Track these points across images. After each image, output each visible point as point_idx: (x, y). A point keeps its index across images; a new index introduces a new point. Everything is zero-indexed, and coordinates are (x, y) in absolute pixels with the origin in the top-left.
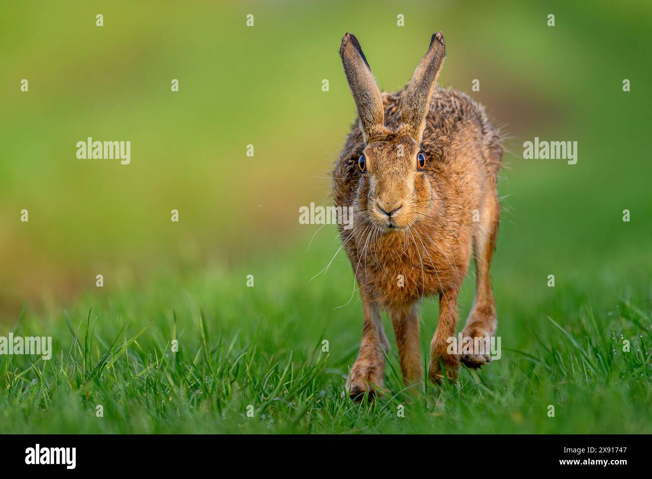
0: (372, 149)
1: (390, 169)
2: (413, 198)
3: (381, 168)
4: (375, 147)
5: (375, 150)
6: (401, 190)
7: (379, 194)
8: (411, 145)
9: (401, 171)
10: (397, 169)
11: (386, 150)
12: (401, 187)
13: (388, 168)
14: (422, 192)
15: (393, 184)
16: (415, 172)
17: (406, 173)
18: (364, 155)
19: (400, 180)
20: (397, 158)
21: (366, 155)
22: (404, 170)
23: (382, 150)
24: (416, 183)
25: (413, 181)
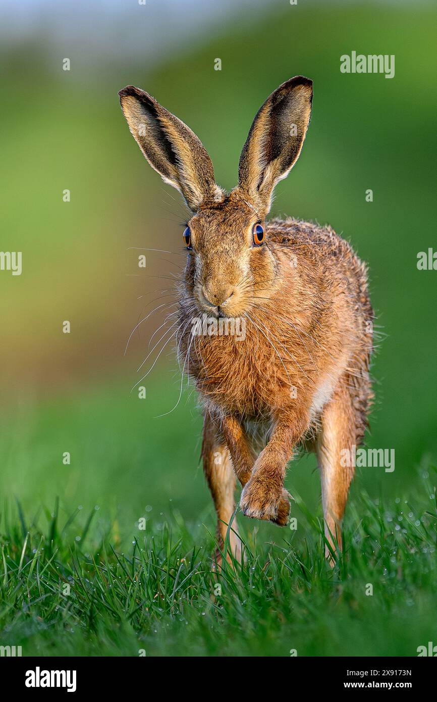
0: (199, 221)
1: (218, 247)
2: (248, 280)
3: (208, 245)
4: (202, 217)
5: (202, 221)
6: (231, 273)
7: (205, 280)
8: (246, 214)
9: (232, 249)
10: (227, 247)
11: (215, 222)
12: (231, 269)
13: (216, 246)
14: (261, 272)
15: (221, 266)
16: (251, 248)
17: (238, 251)
18: (189, 228)
19: (229, 260)
20: (227, 233)
21: (191, 228)
22: (236, 248)
23: (210, 222)
24: (252, 261)
25: (247, 259)
